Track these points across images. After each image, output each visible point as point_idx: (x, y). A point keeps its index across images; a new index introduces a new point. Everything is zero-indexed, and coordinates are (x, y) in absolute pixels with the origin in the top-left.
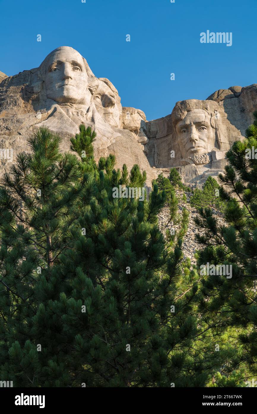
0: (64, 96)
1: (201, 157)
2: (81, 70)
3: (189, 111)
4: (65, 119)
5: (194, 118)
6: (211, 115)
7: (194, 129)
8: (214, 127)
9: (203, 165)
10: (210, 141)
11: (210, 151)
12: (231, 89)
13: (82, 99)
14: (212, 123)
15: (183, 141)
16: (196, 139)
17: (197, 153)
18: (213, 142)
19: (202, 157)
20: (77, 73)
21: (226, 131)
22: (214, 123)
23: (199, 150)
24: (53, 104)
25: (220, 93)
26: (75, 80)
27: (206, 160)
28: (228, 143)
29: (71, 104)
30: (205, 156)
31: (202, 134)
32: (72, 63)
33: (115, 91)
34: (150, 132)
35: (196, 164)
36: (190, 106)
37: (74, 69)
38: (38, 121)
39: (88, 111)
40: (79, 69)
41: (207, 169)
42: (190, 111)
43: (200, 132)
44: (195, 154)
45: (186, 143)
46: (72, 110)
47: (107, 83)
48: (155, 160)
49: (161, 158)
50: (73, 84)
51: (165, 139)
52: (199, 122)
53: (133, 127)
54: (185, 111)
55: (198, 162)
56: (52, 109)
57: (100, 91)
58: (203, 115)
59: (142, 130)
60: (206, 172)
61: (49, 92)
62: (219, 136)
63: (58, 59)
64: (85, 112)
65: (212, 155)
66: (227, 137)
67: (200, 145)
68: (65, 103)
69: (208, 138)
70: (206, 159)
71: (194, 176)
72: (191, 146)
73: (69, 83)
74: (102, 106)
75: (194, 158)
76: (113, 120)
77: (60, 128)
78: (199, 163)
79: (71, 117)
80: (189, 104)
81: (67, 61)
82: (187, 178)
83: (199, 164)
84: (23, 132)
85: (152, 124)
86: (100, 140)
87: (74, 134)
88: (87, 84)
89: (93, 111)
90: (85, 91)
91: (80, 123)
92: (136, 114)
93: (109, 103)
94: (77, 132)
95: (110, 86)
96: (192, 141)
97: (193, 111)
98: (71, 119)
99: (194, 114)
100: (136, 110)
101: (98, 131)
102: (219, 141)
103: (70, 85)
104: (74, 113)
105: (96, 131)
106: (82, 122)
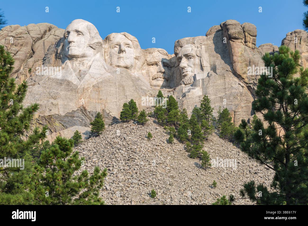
0: (69, 54)
2: (83, 34)
3: (181, 47)
4: (69, 70)
5: (184, 51)
6: (197, 47)
7: (184, 59)
8: (199, 56)
9: (189, 85)
10: (196, 66)
11: (196, 73)
12: (220, 25)
14: (197, 53)
16: (184, 66)
17: (187, 76)
18: (199, 67)
19: (189, 79)
20: (80, 37)
21: (208, 58)
22: (199, 53)
23: (187, 74)
24: (66, 60)
25: (212, 29)
26: (77, 42)
28: (209, 66)
29: (76, 59)
31: (190, 62)
32: (75, 31)
33: (133, 40)
35: (185, 85)
37: (78, 34)
39: (89, 61)
43: (188, 61)
46: (76, 63)
47: (125, 36)
48: (175, 82)
50: (75, 46)
52: (186, 54)
53: (153, 62)
54: (179, 47)
55: (186, 83)
56: (65, 63)
57: (117, 42)
59: (161, 64)
60: (188, 90)
62: (202, 62)
66: (208, 62)
67: (188, 70)
69: (194, 65)
70: (191, 80)
72: (183, 72)
75: (184, 80)
76: (124, 62)
77: (64, 77)
79: (74, 68)
80: (181, 42)
81: (72, 31)
82: (178, 95)
83: (187, 84)
84: (41, 83)
85: (172, 57)
86: (87, 81)
87: (69, 79)
88: (87, 43)
89: (93, 61)
90: (85, 49)
91: (78, 71)
92: (156, 53)
93: (120, 51)
94: (73, 78)
95: (128, 37)
96: (183, 68)
97: (184, 47)
98: (72, 69)
99: (184, 49)
100: (156, 49)
101: (89, 75)
102: (202, 65)
103: (73, 46)
104: (77, 65)
105: (87, 75)
106: (80, 70)
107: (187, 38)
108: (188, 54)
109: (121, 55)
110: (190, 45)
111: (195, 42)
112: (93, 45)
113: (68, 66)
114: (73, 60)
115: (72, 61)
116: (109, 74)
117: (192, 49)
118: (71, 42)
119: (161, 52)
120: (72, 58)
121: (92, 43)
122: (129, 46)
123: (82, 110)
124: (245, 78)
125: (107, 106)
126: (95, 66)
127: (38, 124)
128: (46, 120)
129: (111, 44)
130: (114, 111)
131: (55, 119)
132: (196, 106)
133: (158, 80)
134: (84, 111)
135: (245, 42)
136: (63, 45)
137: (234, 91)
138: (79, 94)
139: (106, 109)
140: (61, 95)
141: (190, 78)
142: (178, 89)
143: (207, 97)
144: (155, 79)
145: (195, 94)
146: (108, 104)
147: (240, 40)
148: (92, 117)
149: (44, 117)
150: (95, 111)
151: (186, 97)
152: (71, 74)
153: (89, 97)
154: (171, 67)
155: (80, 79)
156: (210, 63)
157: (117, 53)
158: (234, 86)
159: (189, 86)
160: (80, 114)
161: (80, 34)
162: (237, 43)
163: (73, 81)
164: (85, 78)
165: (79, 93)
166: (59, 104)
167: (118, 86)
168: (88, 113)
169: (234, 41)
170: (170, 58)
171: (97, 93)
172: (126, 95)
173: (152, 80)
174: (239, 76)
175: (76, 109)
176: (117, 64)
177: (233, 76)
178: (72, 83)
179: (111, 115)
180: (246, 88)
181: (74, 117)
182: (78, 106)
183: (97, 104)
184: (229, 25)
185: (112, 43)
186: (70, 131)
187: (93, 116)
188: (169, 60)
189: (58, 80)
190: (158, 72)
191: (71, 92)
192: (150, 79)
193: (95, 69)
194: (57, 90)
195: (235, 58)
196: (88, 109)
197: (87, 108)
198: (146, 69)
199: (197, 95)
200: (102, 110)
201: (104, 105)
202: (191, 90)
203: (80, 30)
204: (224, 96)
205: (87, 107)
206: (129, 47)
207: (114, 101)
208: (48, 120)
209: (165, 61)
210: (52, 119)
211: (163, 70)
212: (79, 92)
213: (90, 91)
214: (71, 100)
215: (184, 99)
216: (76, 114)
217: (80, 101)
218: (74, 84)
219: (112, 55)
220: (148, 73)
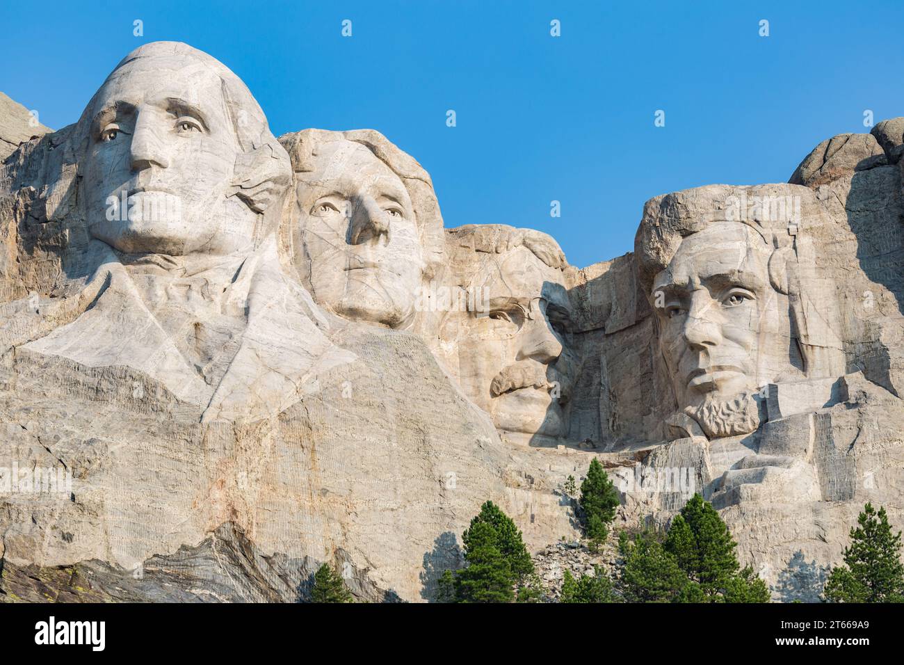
0: (134, 231)
1: (728, 408)
2: (207, 129)
3: (686, 233)
4: (134, 316)
5: (703, 259)
6: (775, 241)
7: (704, 302)
8: (785, 289)
11: (767, 380)
13: (205, 236)
14: (774, 274)
15: (671, 348)
16: (707, 340)
17: (716, 393)
18: (782, 346)
19: (733, 406)
20: (189, 141)
21: (831, 302)
22: (783, 271)
23: (723, 380)
24: (103, 260)
25: (832, 150)
26: (177, 168)
27: (744, 420)
28: (839, 345)
29: (165, 259)
30: (742, 403)
31: (735, 318)
32: (166, 105)
33: (413, 175)
34: (582, 309)
35: (710, 437)
36: (692, 215)
37: (180, 127)
38: (46, 324)
39: (234, 280)
40: (197, 127)
41: (742, 454)
42: (692, 233)
43: (727, 313)
44: (708, 396)
45: (681, 356)
46: (169, 281)
47: (372, 148)
48: (602, 414)
49: (619, 410)
50: (166, 186)
51: (633, 336)
52: (718, 276)
54: (671, 233)
55: (714, 429)
56: (100, 280)
57: (339, 182)
58: (740, 246)
59: (542, 312)
60: (738, 466)
61: (94, 218)
62: (800, 322)
63: (119, 97)
64: (225, 280)
65: (767, 398)
66: (835, 325)
67: (726, 362)
68: (144, 253)
69: (758, 333)
70: (744, 414)
72: (694, 368)
73: (151, 185)
74: (339, 241)
75: (702, 412)
76: (381, 290)
77: (109, 353)
78: (719, 432)
79: (159, 306)
80: (685, 207)
81: (147, 103)
83: (719, 436)
85: (589, 279)
86: (251, 389)
87: (150, 371)
88: (230, 177)
89: (255, 275)
90: (218, 207)
91: (188, 328)
92: (514, 251)
93: (364, 230)
94: (169, 367)
95: (388, 158)
96: (695, 349)
97: (701, 234)
98: (151, 317)
99: (707, 245)
100: (518, 234)
101: (252, 354)
102: (803, 340)
103: (155, 189)
104: (174, 291)
105: (244, 355)
106: (197, 325)
107: (715, 190)
108: (732, 273)
109: (369, 251)
110: (732, 225)
112: (259, 189)
113: (122, 294)
114: (147, 262)
115: (144, 266)
116: (350, 357)
117: (749, 250)
118: (146, 164)
119: (538, 248)
120: (142, 249)
121: (257, 176)
122: (395, 205)
123: (228, 543)
125: (353, 529)
126: (271, 303)
129: (304, 187)
130: (389, 561)
131: (95, 586)
132: (798, 556)
133: (522, 399)
134: (240, 554)
136: (79, 178)
138: (214, 458)
139: (349, 547)
140: (117, 453)
141: (737, 403)
142: (667, 455)
144: (510, 390)
145: (791, 494)
146: (357, 520)
148: (285, 587)
149: (31, 573)
150: (301, 556)
151: (743, 503)
152: (152, 340)
153: (267, 479)
154: (580, 334)
155: (211, 371)
156: (844, 329)
157: (341, 242)
159: (734, 448)
160: (219, 567)
161: (190, 126)
163: (170, 383)
164: (234, 367)
165: (213, 450)
166: (108, 504)
167: (394, 427)
168: (262, 566)
170: (578, 281)
171: (303, 456)
172: (437, 474)
173: (494, 395)
175: (200, 538)
176: (347, 302)
178: (166, 392)
179: (377, 580)
182: (210, 523)
183: (308, 519)
185: (309, 184)
187: (286, 582)
188: (570, 291)
189: (77, 368)
190: (521, 356)
191: (169, 445)
192: (478, 389)
193: (274, 320)
196: (264, 543)
197: (253, 536)
198: (461, 336)
199: (803, 500)
200: (331, 552)
201: (338, 526)
202: (770, 469)
203: (193, 101)
205: (255, 529)
206: (393, 211)
207: (381, 505)
208: (57, 593)
209: (557, 297)
210: (80, 589)
211: (555, 346)
212: (210, 446)
213: (267, 442)
214: (173, 487)
215: (727, 515)
216: (201, 570)
217: (218, 494)
218: (180, 396)
219: (313, 248)
220: (469, 356)
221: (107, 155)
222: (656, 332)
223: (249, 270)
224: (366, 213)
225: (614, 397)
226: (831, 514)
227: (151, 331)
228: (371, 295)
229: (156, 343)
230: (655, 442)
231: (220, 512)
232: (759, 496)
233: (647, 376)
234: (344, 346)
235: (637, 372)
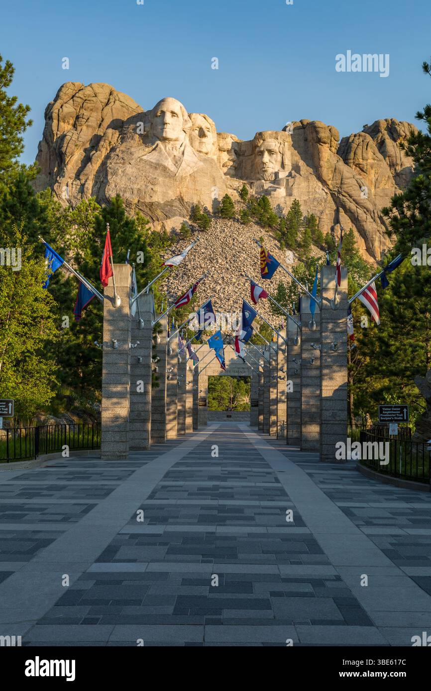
0: (164, 136)
2: (178, 117)
3: (264, 140)
4: (163, 153)
5: (267, 146)
6: (280, 143)
7: (266, 154)
8: (282, 153)
11: (276, 171)
12: (301, 122)
13: (176, 138)
14: (280, 150)
15: (259, 162)
16: (266, 162)
17: (267, 172)
18: (280, 164)
19: (270, 175)
20: (174, 119)
21: (290, 156)
22: (282, 150)
23: (268, 170)
24: (157, 141)
26: (172, 124)
28: (291, 165)
29: (168, 142)
30: (272, 175)
31: (272, 158)
32: (171, 112)
33: (212, 123)
34: (240, 150)
35: (265, 180)
36: (266, 137)
37: (173, 116)
38: (145, 153)
39: (181, 146)
40: (176, 116)
41: (271, 185)
43: (270, 157)
44: (265, 173)
45: (261, 164)
46: (169, 146)
47: (205, 118)
49: (246, 172)
50: (170, 128)
51: (250, 157)
52: (269, 149)
53: (226, 148)
54: (261, 140)
56: (156, 145)
57: (199, 125)
58: (274, 144)
59: (233, 151)
60: (270, 187)
61: (155, 132)
62: (284, 160)
63: (162, 109)
64: (178, 147)
65: (276, 174)
67: (269, 166)
70: (272, 177)
71: (262, 190)
72: (263, 167)
74: (198, 137)
75: (264, 176)
76: (205, 147)
77: (158, 160)
79: (167, 151)
80: (265, 135)
81: (167, 111)
82: (257, 190)
83: (267, 180)
84: (132, 162)
86: (185, 170)
87: (166, 165)
88: (181, 126)
90: (179, 132)
91: (173, 156)
93: (202, 135)
94: (169, 164)
95: (207, 119)
96: (264, 163)
97: (267, 141)
98: (166, 154)
99: (267, 143)
101: (185, 162)
102: (284, 163)
103: (168, 128)
104: (170, 148)
105: (183, 163)
106: (175, 156)
108: (272, 149)
109: (204, 140)
110: (273, 140)
111: (279, 138)
113: (160, 148)
114: (165, 142)
116: (202, 163)
118: (167, 124)
120: (165, 140)
122: (209, 130)
123: (179, 199)
124: (329, 184)
126: (188, 152)
127: (137, 209)
128: (146, 206)
131: (156, 206)
133: (228, 168)
134: (181, 201)
135: (331, 147)
137: (317, 196)
138: (178, 183)
140: (160, 181)
142: (257, 183)
143: (298, 201)
144: (226, 166)
145: (280, 194)
146: (202, 196)
147: (327, 145)
149: (144, 203)
151: (271, 195)
153: (187, 187)
154: (239, 155)
155: (177, 165)
156: (292, 162)
158: (317, 190)
160: (177, 204)
162: (325, 148)
163: (170, 167)
164: (181, 165)
166: (158, 190)
168: (185, 204)
169: (322, 145)
171: (193, 183)
173: (223, 167)
174: (324, 182)
175: (175, 198)
176: (199, 150)
177: (317, 180)
178: (169, 169)
180: (329, 195)
181: (172, 206)
182: (176, 195)
183: (194, 195)
184: (319, 127)
186: (172, 222)
187: (190, 207)
189: (152, 163)
190: (229, 160)
191: (169, 180)
192: (220, 166)
193: (188, 155)
194: (154, 174)
195: (322, 163)
196: (186, 199)
198: (218, 155)
199: (283, 195)
201: (199, 197)
202: (277, 189)
203: (176, 112)
204: (307, 199)
205: (184, 197)
208: (149, 207)
210: (153, 207)
212: (177, 180)
213: (187, 180)
214: (170, 188)
215: (268, 197)
216: (175, 204)
217: (178, 190)
218: (172, 170)
219: (193, 138)
220: (219, 159)
221: (158, 120)
222: (255, 157)
223: (184, 145)
224: (204, 132)
225: (245, 168)
226: (288, 198)
227: (166, 156)
228: (204, 149)
229: (167, 159)
230: (253, 180)
231: (178, 192)
232: (275, 194)
233: (252, 165)
234: (200, 161)
235: (251, 164)
